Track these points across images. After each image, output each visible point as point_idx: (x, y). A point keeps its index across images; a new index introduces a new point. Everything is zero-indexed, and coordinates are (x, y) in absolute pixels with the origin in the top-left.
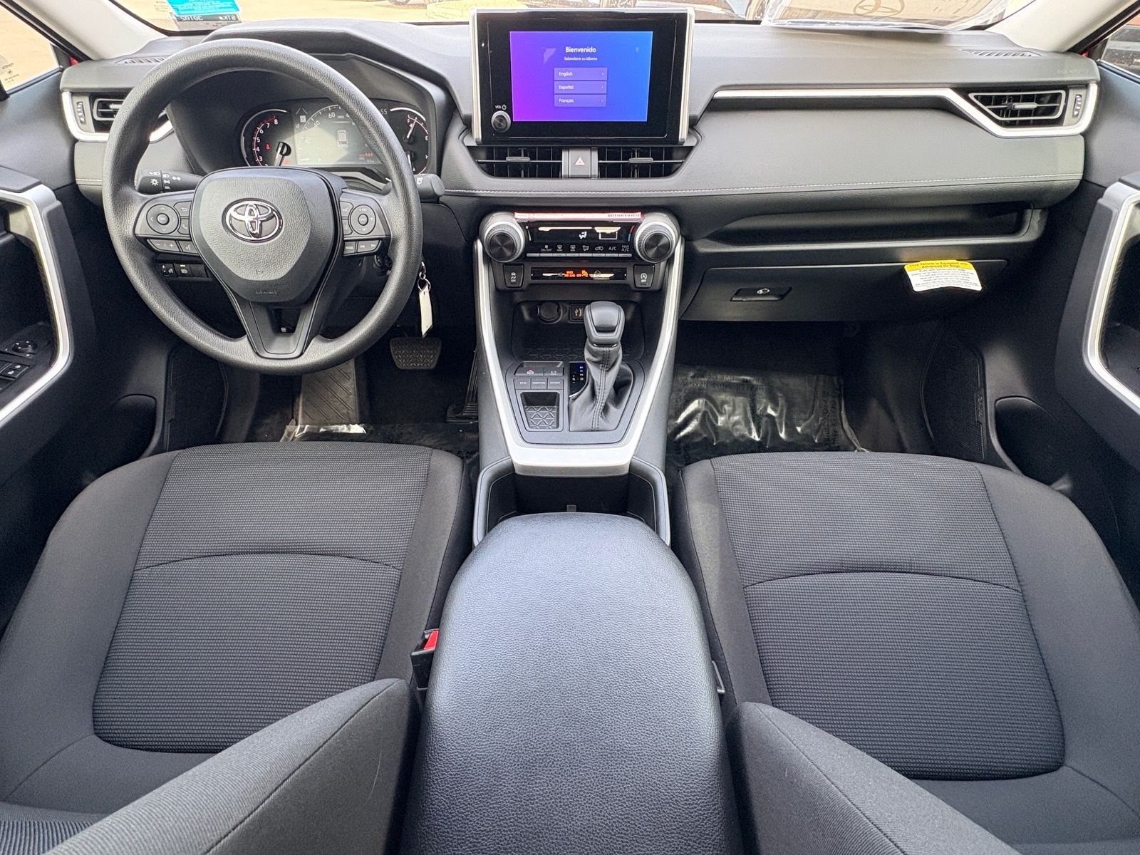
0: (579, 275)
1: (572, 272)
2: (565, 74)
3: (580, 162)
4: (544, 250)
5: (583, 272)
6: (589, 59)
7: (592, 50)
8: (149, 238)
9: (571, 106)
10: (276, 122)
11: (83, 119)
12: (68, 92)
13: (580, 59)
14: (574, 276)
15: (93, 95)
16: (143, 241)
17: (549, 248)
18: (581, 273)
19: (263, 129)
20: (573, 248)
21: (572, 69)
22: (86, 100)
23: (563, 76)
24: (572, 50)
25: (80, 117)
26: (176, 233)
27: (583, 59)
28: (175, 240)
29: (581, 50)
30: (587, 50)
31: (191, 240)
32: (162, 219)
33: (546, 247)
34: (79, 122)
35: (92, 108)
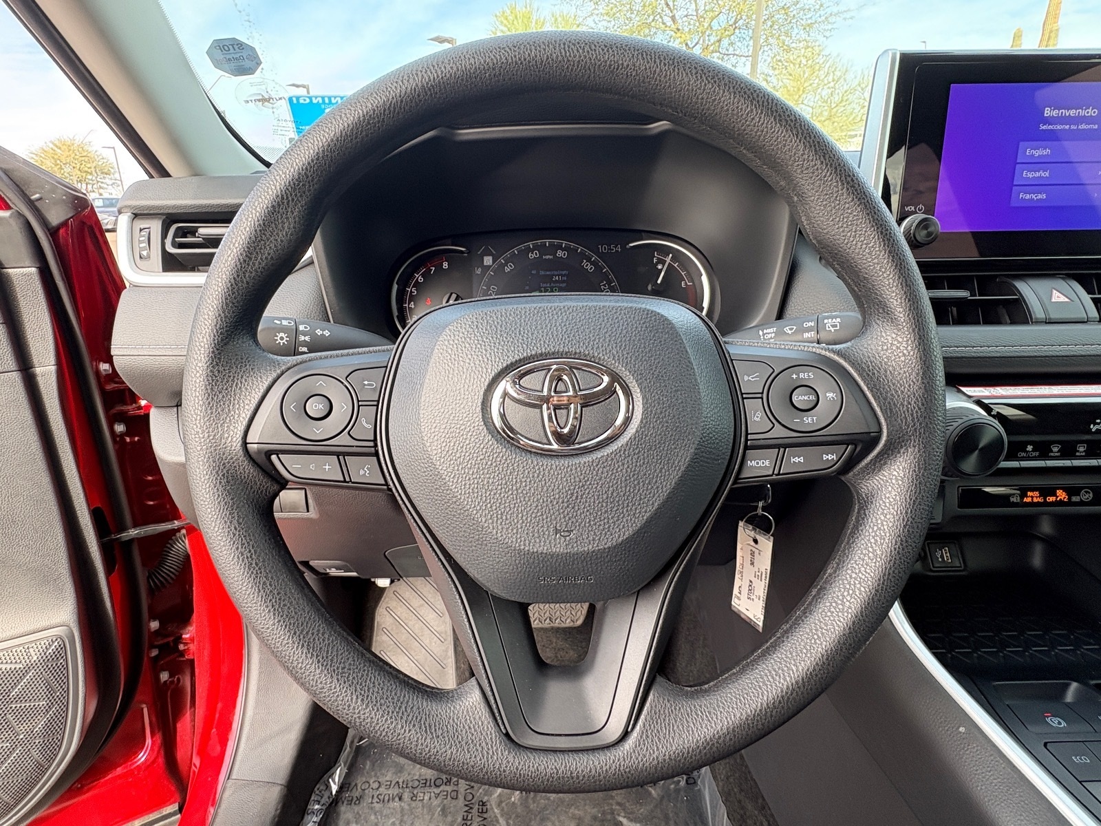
0: (1052, 499)
1: (1037, 494)
2: (1037, 153)
3: (1057, 297)
4: (1023, 454)
5: (1059, 492)
6: (1083, 126)
7: (1092, 112)
8: (277, 452)
9: (1040, 204)
10: (445, 265)
11: (145, 253)
12: (130, 214)
13: (1067, 127)
14: (1041, 500)
15: (170, 219)
16: (261, 459)
17: (1034, 450)
18: (1054, 495)
19: (423, 275)
20: (1082, 449)
21: (1049, 143)
22: (156, 226)
23: (1033, 155)
24: (1055, 113)
25: (142, 249)
26: (344, 439)
27: (1073, 127)
28: (338, 454)
29: (1072, 113)
30: (1082, 113)
31: (376, 454)
32: (315, 407)
33: (1030, 448)
34: (137, 257)
35: (164, 236)
